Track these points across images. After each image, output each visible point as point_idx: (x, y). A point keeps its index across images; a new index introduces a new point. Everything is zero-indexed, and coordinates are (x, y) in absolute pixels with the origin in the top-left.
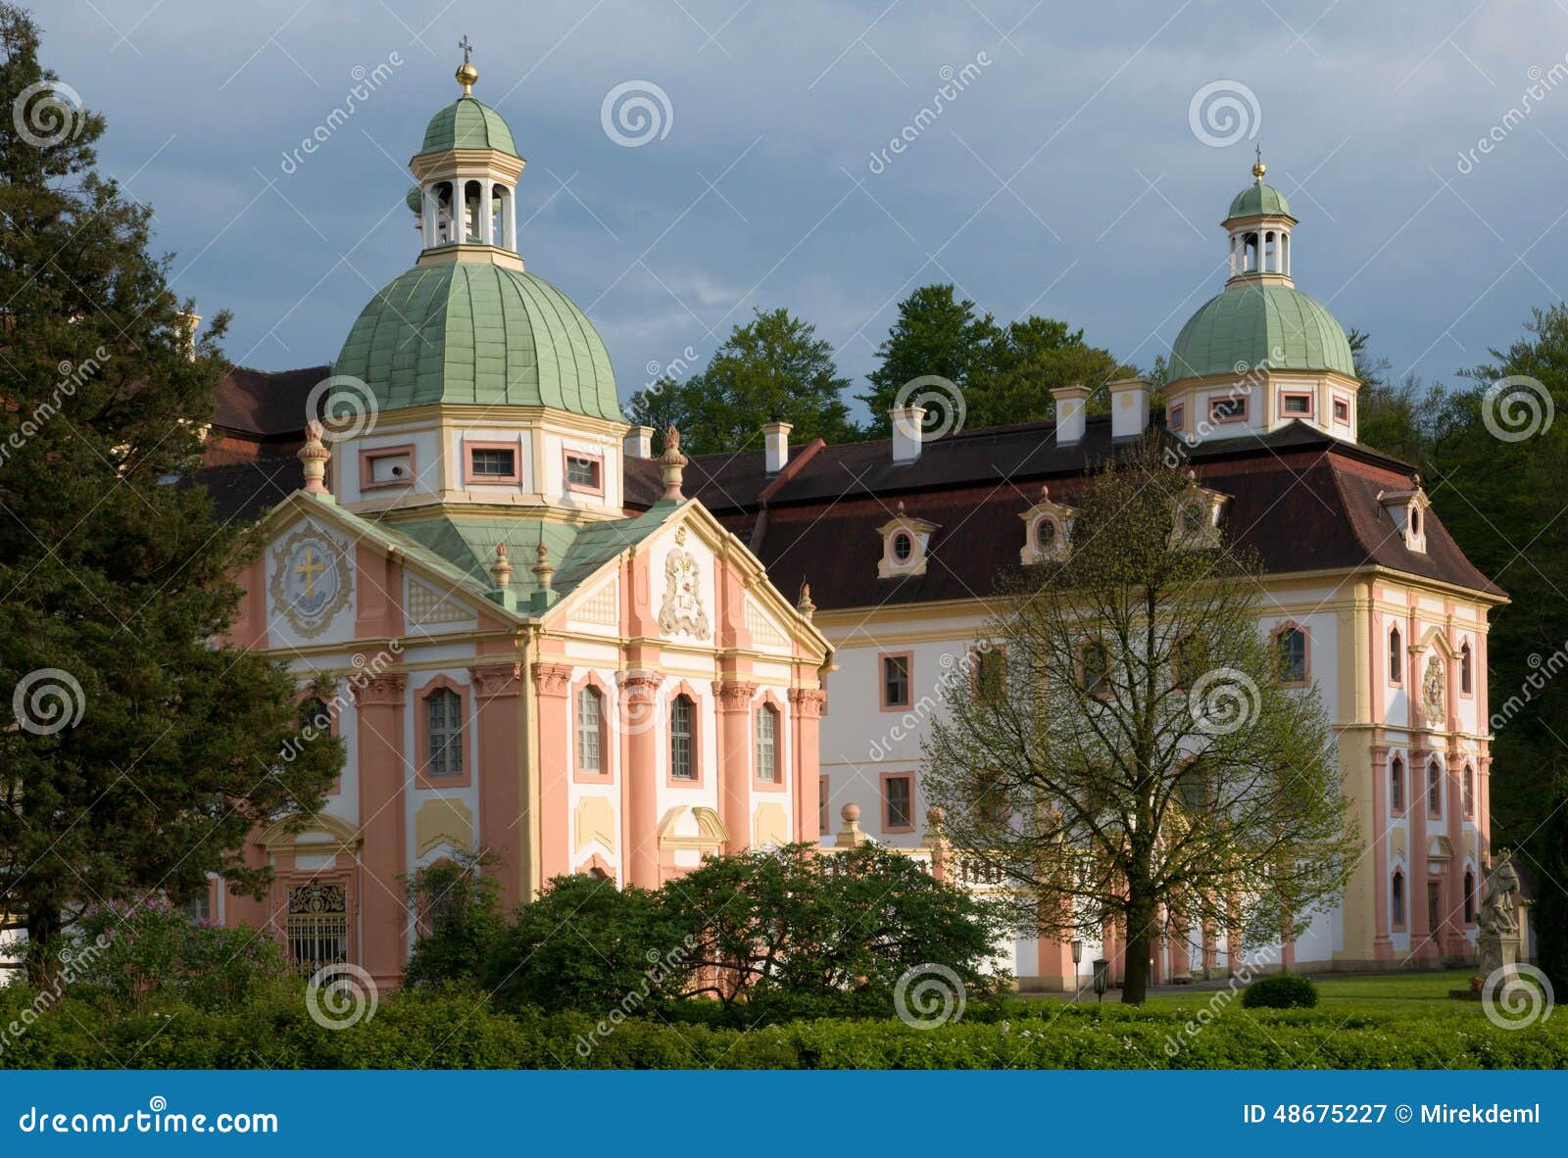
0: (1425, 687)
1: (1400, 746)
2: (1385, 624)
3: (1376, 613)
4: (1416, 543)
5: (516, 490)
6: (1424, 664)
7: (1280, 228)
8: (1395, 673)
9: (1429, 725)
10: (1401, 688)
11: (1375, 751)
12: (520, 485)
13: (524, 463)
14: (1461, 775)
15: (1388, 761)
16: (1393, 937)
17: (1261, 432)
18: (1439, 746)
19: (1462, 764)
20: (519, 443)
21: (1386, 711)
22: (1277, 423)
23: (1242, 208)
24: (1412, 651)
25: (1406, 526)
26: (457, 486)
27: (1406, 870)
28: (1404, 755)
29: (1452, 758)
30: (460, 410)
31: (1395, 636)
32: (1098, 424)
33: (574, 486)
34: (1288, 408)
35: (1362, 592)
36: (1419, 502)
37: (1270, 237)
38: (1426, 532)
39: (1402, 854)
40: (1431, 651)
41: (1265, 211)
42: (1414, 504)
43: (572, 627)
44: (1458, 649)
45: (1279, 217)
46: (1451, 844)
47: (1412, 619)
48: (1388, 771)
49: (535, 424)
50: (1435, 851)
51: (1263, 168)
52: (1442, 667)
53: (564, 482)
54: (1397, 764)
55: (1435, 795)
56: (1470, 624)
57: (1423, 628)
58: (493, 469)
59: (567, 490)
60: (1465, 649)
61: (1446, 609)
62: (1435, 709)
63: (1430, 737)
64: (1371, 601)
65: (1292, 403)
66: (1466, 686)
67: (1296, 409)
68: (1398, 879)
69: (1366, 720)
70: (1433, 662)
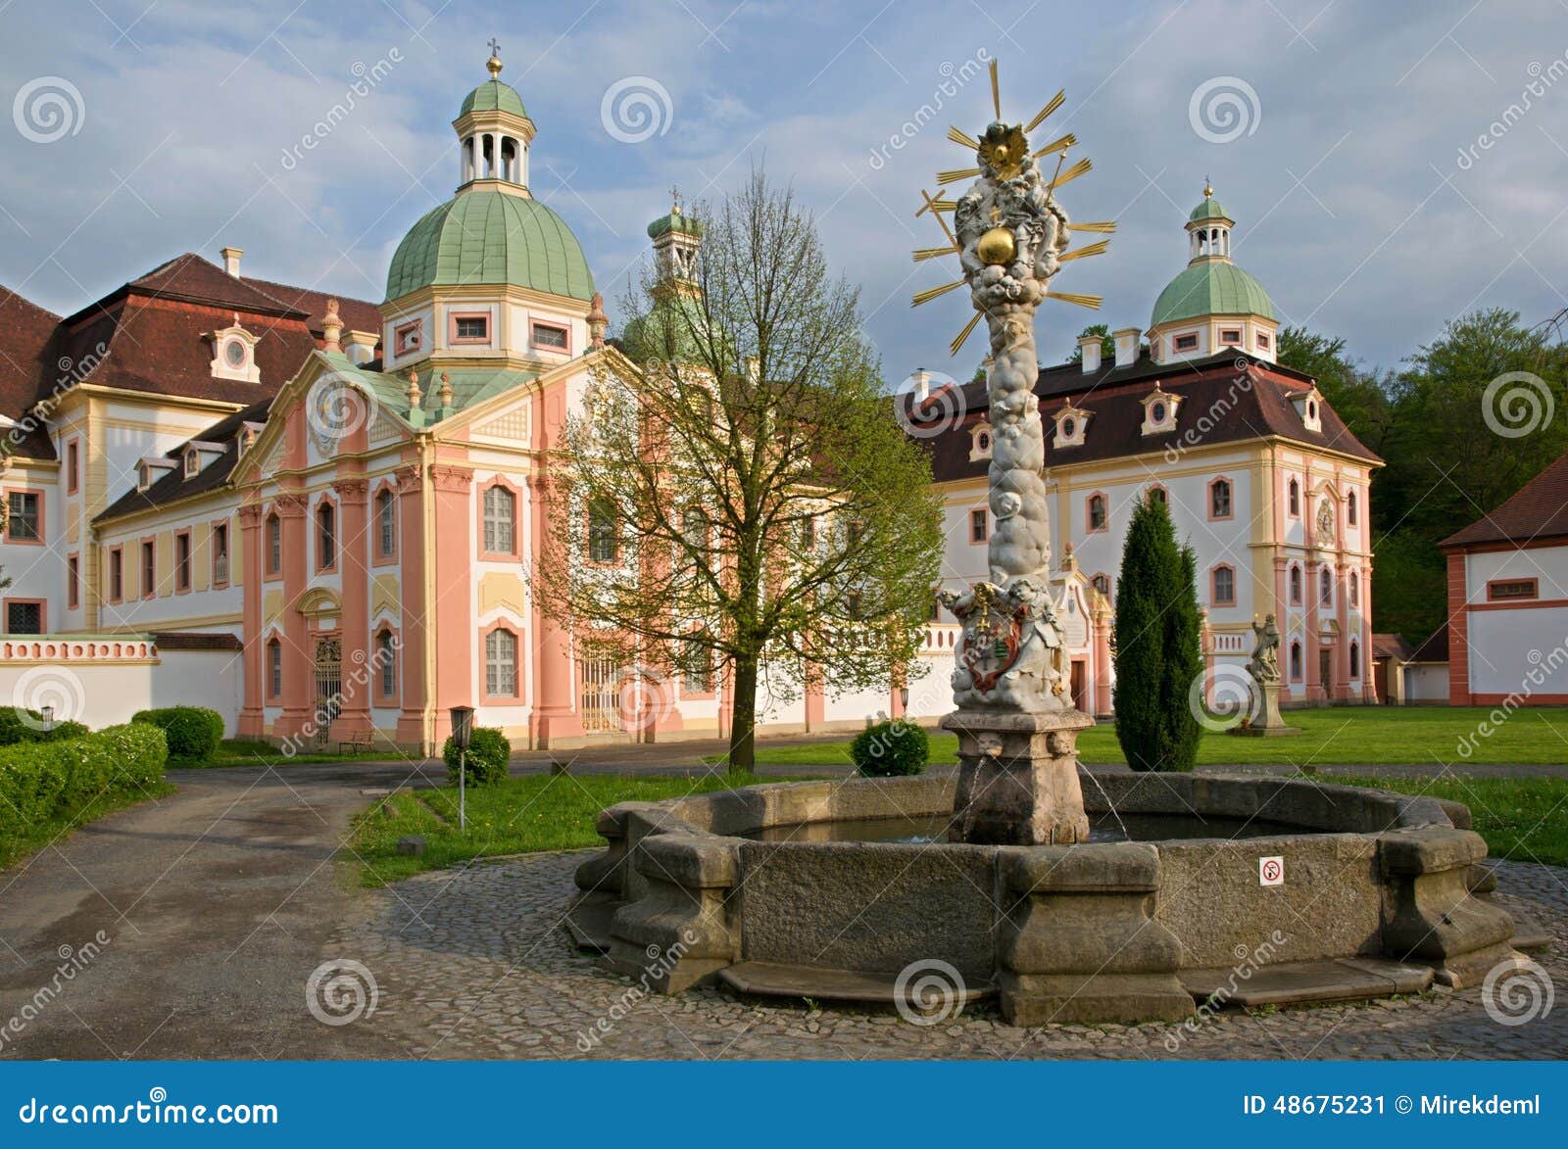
0: (1319, 520)
1: (1300, 559)
2: (1286, 477)
3: (1277, 469)
4: (1313, 425)
5: (486, 347)
6: (1317, 504)
7: (1222, 227)
8: (1294, 509)
9: (1321, 545)
10: (1298, 520)
11: (1276, 561)
12: (490, 343)
13: (493, 328)
14: (1347, 580)
15: (1288, 568)
16: (1291, 686)
17: (1206, 355)
18: (1329, 560)
19: (1348, 572)
20: (490, 313)
21: (1286, 534)
22: (1217, 349)
23: (1196, 216)
24: (1307, 495)
25: (1305, 413)
26: (444, 346)
27: (1303, 641)
28: (1301, 565)
29: (1340, 567)
30: (446, 289)
31: (1294, 485)
32: (1108, 360)
33: (539, 345)
34: (1225, 340)
35: (1267, 454)
36: (1314, 397)
37: (1215, 234)
38: (1321, 418)
39: (1299, 629)
40: (1323, 496)
41: (1211, 215)
42: (1310, 398)
43: (474, 438)
44: (1345, 495)
45: (1220, 219)
46: (1339, 626)
47: (1307, 474)
48: (1288, 575)
49: (502, 298)
50: (1327, 629)
51: (1211, 190)
52: (1332, 507)
53: (530, 341)
54: (1295, 571)
55: (1326, 591)
56: (1357, 480)
57: (1317, 481)
58: (473, 333)
59: (532, 348)
60: (1352, 496)
61: (1335, 468)
62: (1326, 535)
63: (1322, 554)
64: (1273, 460)
65: (1228, 336)
66: (1352, 520)
67: (1230, 340)
68: (1296, 648)
69: (1270, 540)
70: (1324, 504)
